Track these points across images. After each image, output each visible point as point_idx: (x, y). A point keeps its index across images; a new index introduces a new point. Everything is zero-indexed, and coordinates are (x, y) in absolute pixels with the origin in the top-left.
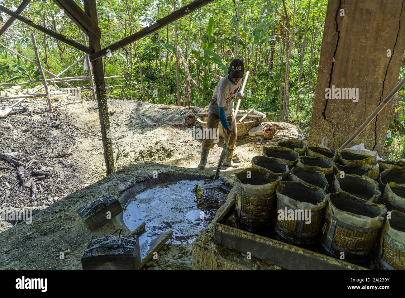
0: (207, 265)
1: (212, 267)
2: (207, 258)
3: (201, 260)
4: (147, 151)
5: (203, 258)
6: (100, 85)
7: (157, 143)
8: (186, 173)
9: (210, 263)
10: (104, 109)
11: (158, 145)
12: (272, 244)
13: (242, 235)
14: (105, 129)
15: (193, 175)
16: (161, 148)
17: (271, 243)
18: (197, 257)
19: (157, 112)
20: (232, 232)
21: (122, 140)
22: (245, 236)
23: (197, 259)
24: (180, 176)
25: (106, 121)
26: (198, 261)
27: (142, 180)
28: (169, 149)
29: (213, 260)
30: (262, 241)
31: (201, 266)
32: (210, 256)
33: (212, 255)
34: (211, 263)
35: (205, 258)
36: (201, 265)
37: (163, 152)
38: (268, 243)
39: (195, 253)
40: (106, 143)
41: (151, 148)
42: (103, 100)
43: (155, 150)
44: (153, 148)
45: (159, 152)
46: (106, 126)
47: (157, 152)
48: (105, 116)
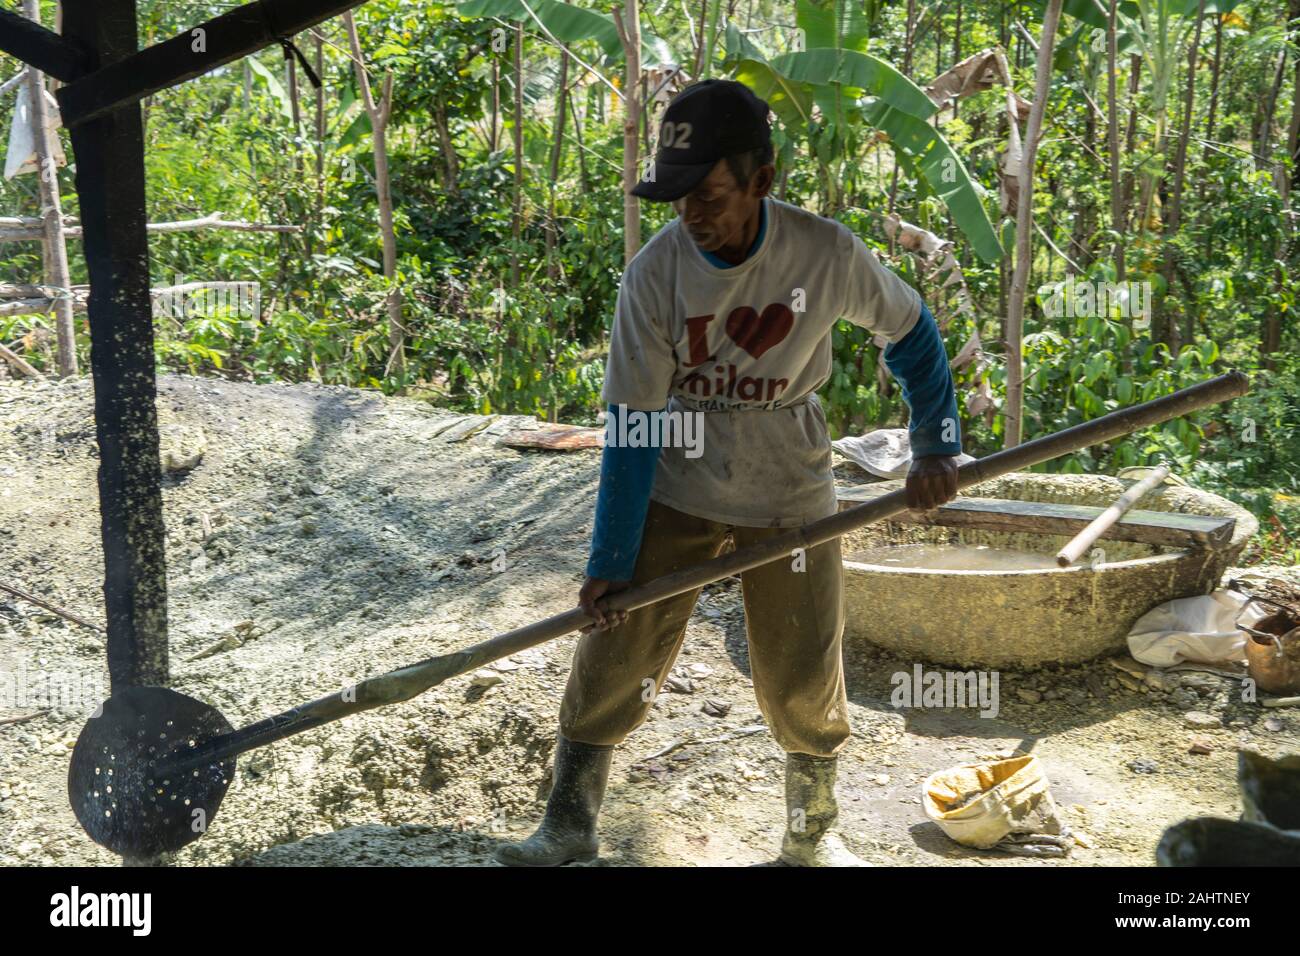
4: (409, 743)
6: (118, 284)
7: (476, 691)
10: (135, 447)
11: (483, 705)
14: (129, 582)
16: (505, 724)
19: (486, 471)
21: (237, 655)
25: (141, 528)
37: (520, 751)
41: (437, 723)
43: (463, 740)
44: (452, 728)
45: (489, 756)
46: (140, 560)
47: (474, 751)
48: (140, 490)
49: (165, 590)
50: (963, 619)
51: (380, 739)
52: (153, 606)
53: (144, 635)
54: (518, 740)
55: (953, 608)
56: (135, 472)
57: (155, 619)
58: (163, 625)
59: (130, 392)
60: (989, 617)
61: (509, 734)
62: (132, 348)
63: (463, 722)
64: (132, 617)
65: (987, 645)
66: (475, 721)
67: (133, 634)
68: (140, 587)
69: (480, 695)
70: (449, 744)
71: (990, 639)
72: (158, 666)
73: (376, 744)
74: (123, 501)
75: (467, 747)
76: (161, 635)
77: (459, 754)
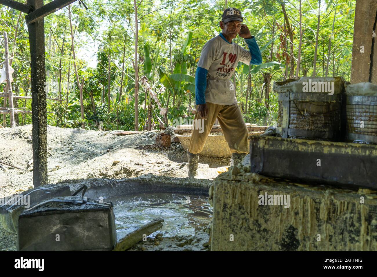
0: (240, 208)
1: (251, 208)
2: (241, 193)
3: (229, 201)
4: (100, 175)
5: (234, 197)
6: (38, 59)
7: (115, 164)
8: (167, 182)
9: (247, 203)
10: (41, 97)
11: (116, 166)
12: (352, 152)
13: (298, 148)
14: (39, 127)
15: (179, 184)
16: (121, 169)
17: (349, 151)
18: (222, 199)
19: (110, 139)
20: (281, 145)
22: (304, 148)
23: (222, 202)
24: (159, 185)
25: (42, 115)
26: (225, 205)
27: (101, 185)
28: (134, 171)
29: (251, 195)
30: (333, 151)
31: (231, 214)
32: (246, 188)
33: (250, 185)
34: (249, 200)
35: (238, 195)
36: (229, 212)
37: (125, 175)
38: (343, 151)
39: (219, 190)
40: (39, 149)
41: (106, 170)
42: (40, 82)
43: (113, 173)
44: (110, 171)
45: (118, 176)
46: (41, 123)
47: (115, 175)
48: (42, 107)
49: (47, 131)
50: (220, 147)
51: (93, 174)
52: (44, 134)
53: (42, 140)
54: (125, 172)
55: (217, 144)
56: (41, 102)
57: (44, 137)
58: (46, 139)
59: (40, 84)
60: (225, 145)
61: (122, 171)
62: (41, 74)
63: (112, 170)
64: (39, 136)
65: (224, 152)
66: (115, 169)
67: (39, 139)
68: (41, 129)
69: (116, 165)
70: (109, 174)
71: (225, 150)
72: (45, 148)
73: (92, 175)
74: (38, 108)
75: (113, 175)
76: (45, 141)
77: (111, 176)
